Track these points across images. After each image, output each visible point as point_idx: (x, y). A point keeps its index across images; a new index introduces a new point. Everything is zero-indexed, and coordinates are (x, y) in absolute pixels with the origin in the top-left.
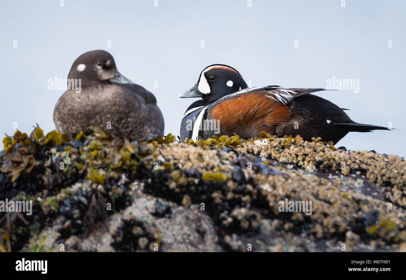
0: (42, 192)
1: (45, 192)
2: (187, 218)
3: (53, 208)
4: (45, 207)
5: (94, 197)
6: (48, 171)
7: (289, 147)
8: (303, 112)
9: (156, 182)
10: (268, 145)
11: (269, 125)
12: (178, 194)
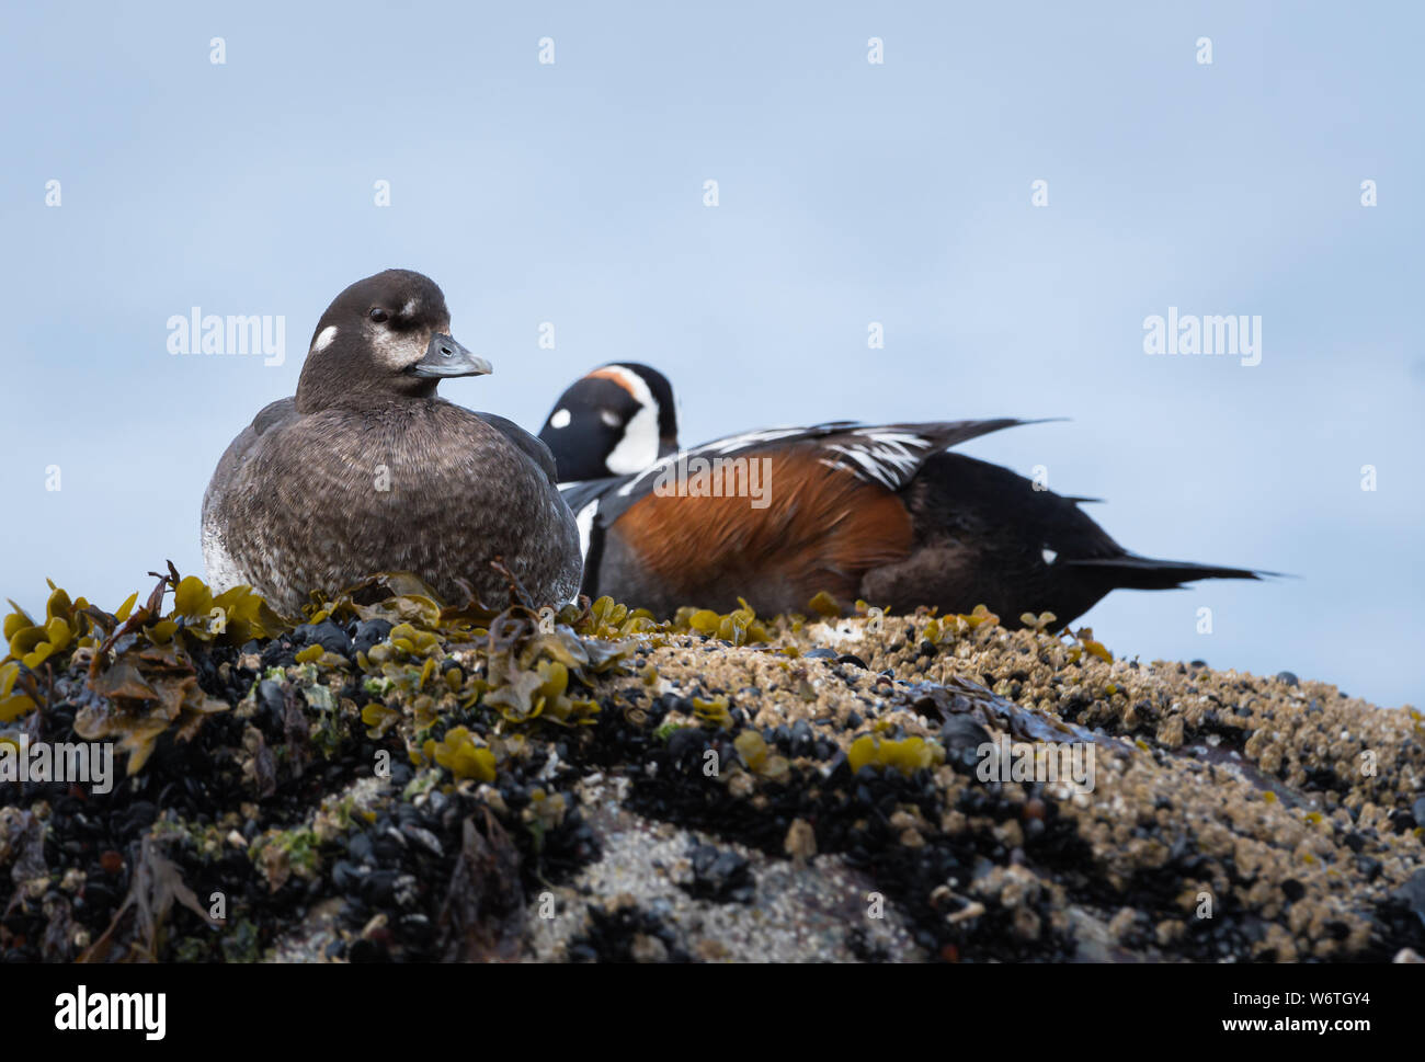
0: (238, 810)
1: (251, 811)
2: (812, 903)
3: (302, 869)
4: (270, 865)
5: (469, 826)
6: (253, 737)
7: (951, 648)
8: (959, 520)
9: (679, 774)
10: (868, 643)
11: (837, 569)
12: (766, 816)
